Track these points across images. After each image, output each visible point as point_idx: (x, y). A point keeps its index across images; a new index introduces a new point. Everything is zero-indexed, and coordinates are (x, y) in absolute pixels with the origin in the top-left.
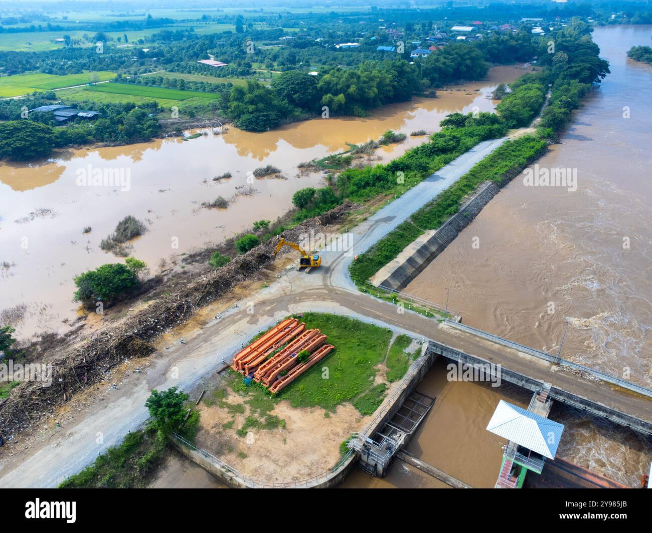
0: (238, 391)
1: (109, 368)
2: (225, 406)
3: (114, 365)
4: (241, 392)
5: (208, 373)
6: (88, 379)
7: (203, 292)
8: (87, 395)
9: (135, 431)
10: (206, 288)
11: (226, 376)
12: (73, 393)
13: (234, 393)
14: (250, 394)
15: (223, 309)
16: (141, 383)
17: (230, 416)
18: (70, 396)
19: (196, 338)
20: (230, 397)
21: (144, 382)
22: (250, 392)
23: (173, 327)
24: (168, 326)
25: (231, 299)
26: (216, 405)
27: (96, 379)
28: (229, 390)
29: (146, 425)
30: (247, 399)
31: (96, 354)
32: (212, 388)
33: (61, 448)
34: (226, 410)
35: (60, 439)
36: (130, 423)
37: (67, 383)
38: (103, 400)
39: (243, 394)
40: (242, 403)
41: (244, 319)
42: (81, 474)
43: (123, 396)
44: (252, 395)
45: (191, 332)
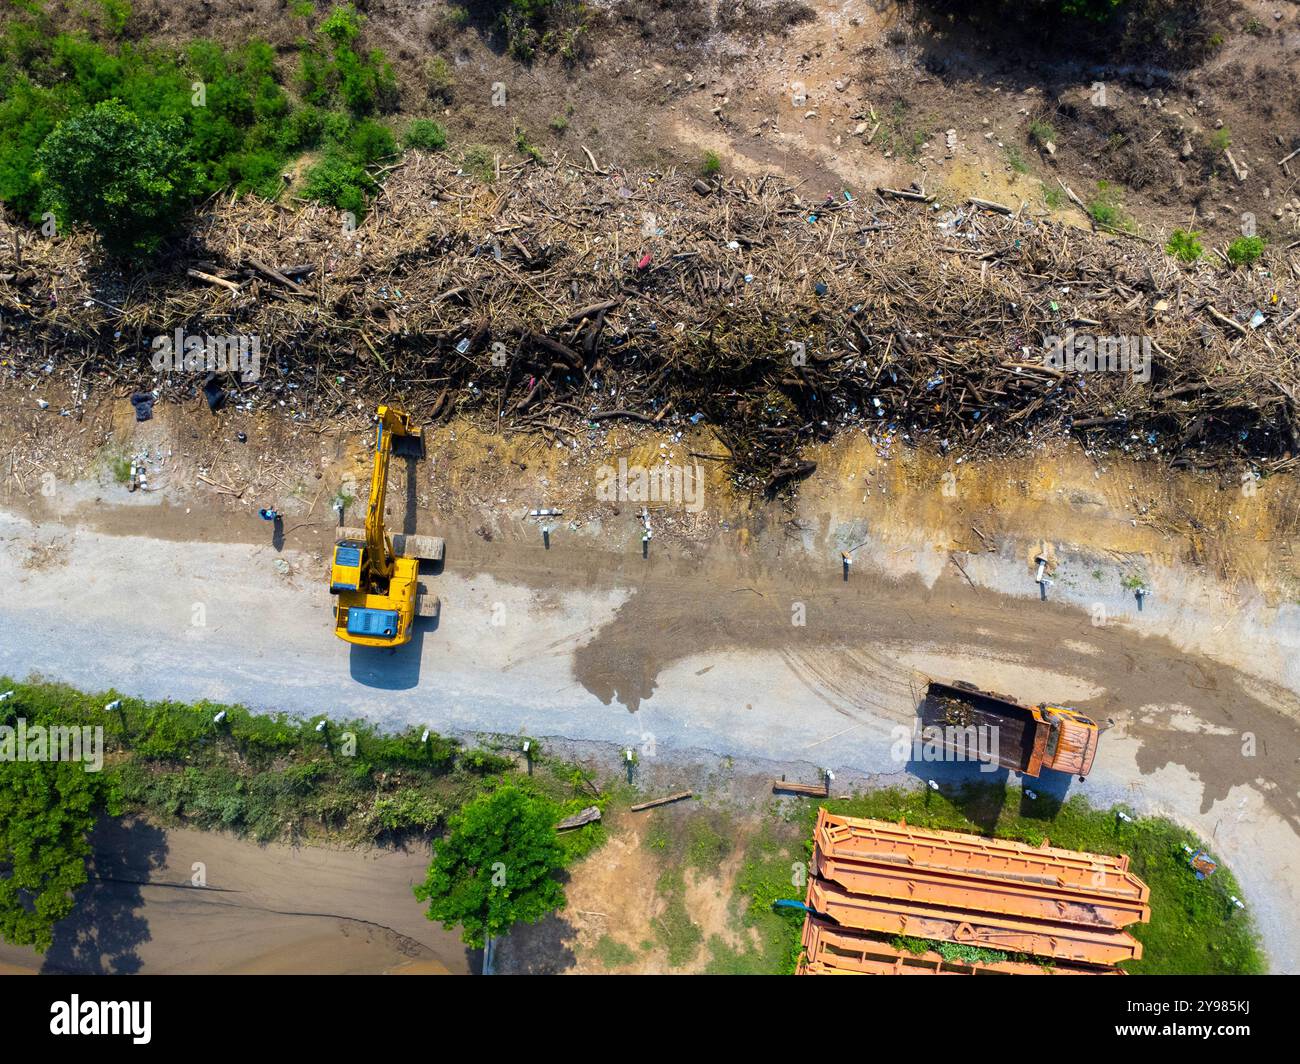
0: (740, 892)
1: (613, 418)
2: (670, 892)
3: (634, 419)
4: (745, 901)
5: (755, 761)
6: (536, 398)
7: (1158, 404)
8: (485, 455)
9: (444, 736)
10: (1188, 396)
11: (782, 810)
12: (471, 407)
13: (728, 882)
14: (754, 933)
15: (1102, 545)
16: (606, 588)
17: (645, 931)
18: (453, 412)
19: (889, 585)
20: (711, 880)
21: (618, 597)
22: (759, 929)
23: (910, 444)
24: (906, 425)
25: (1178, 521)
26: (661, 865)
27: (556, 415)
28: (736, 861)
29: (483, 744)
30: (730, 938)
31: (624, 338)
32: (715, 806)
33: (287, 593)
34: (661, 907)
35: (307, 559)
36: (458, 701)
37: (473, 368)
38: (488, 538)
39: (741, 913)
40: (706, 935)
41: (1074, 680)
42: (259, 719)
43: (533, 585)
44: (750, 943)
45: (918, 535)
